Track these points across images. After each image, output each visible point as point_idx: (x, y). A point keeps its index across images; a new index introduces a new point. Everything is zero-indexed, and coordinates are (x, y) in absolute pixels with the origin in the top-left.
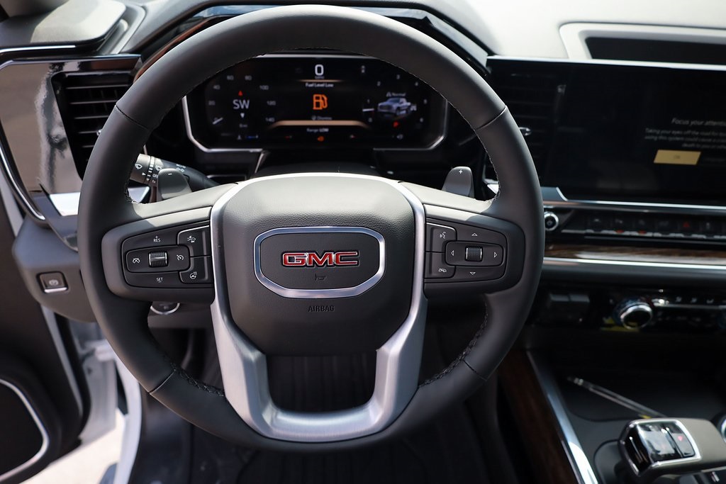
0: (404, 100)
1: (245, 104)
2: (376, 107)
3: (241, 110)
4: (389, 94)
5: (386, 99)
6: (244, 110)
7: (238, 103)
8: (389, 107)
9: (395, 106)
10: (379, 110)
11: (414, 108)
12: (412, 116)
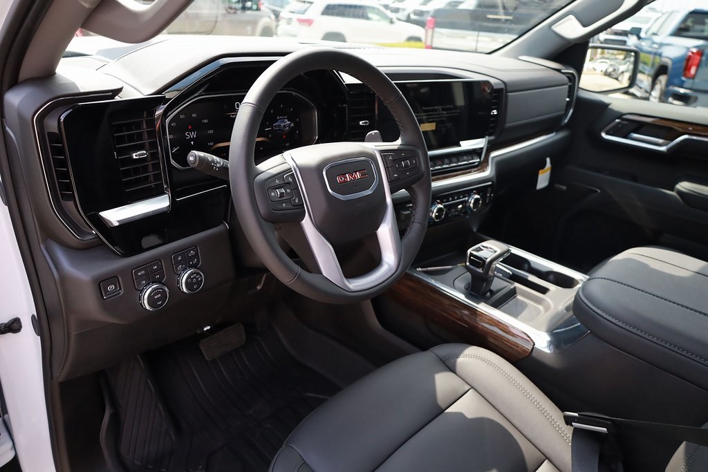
0: (286, 120)
1: (193, 135)
2: (272, 127)
3: (191, 139)
4: (278, 118)
5: (277, 121)
6: (193, 139)
7: (189, 134)
8: (279, 126)
9: (282, 125)
10: (275, 128)
11: (292, 125)
12: (292, 130)
